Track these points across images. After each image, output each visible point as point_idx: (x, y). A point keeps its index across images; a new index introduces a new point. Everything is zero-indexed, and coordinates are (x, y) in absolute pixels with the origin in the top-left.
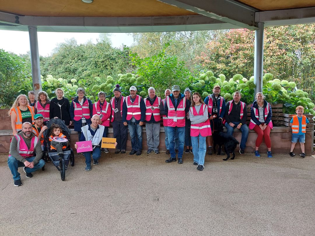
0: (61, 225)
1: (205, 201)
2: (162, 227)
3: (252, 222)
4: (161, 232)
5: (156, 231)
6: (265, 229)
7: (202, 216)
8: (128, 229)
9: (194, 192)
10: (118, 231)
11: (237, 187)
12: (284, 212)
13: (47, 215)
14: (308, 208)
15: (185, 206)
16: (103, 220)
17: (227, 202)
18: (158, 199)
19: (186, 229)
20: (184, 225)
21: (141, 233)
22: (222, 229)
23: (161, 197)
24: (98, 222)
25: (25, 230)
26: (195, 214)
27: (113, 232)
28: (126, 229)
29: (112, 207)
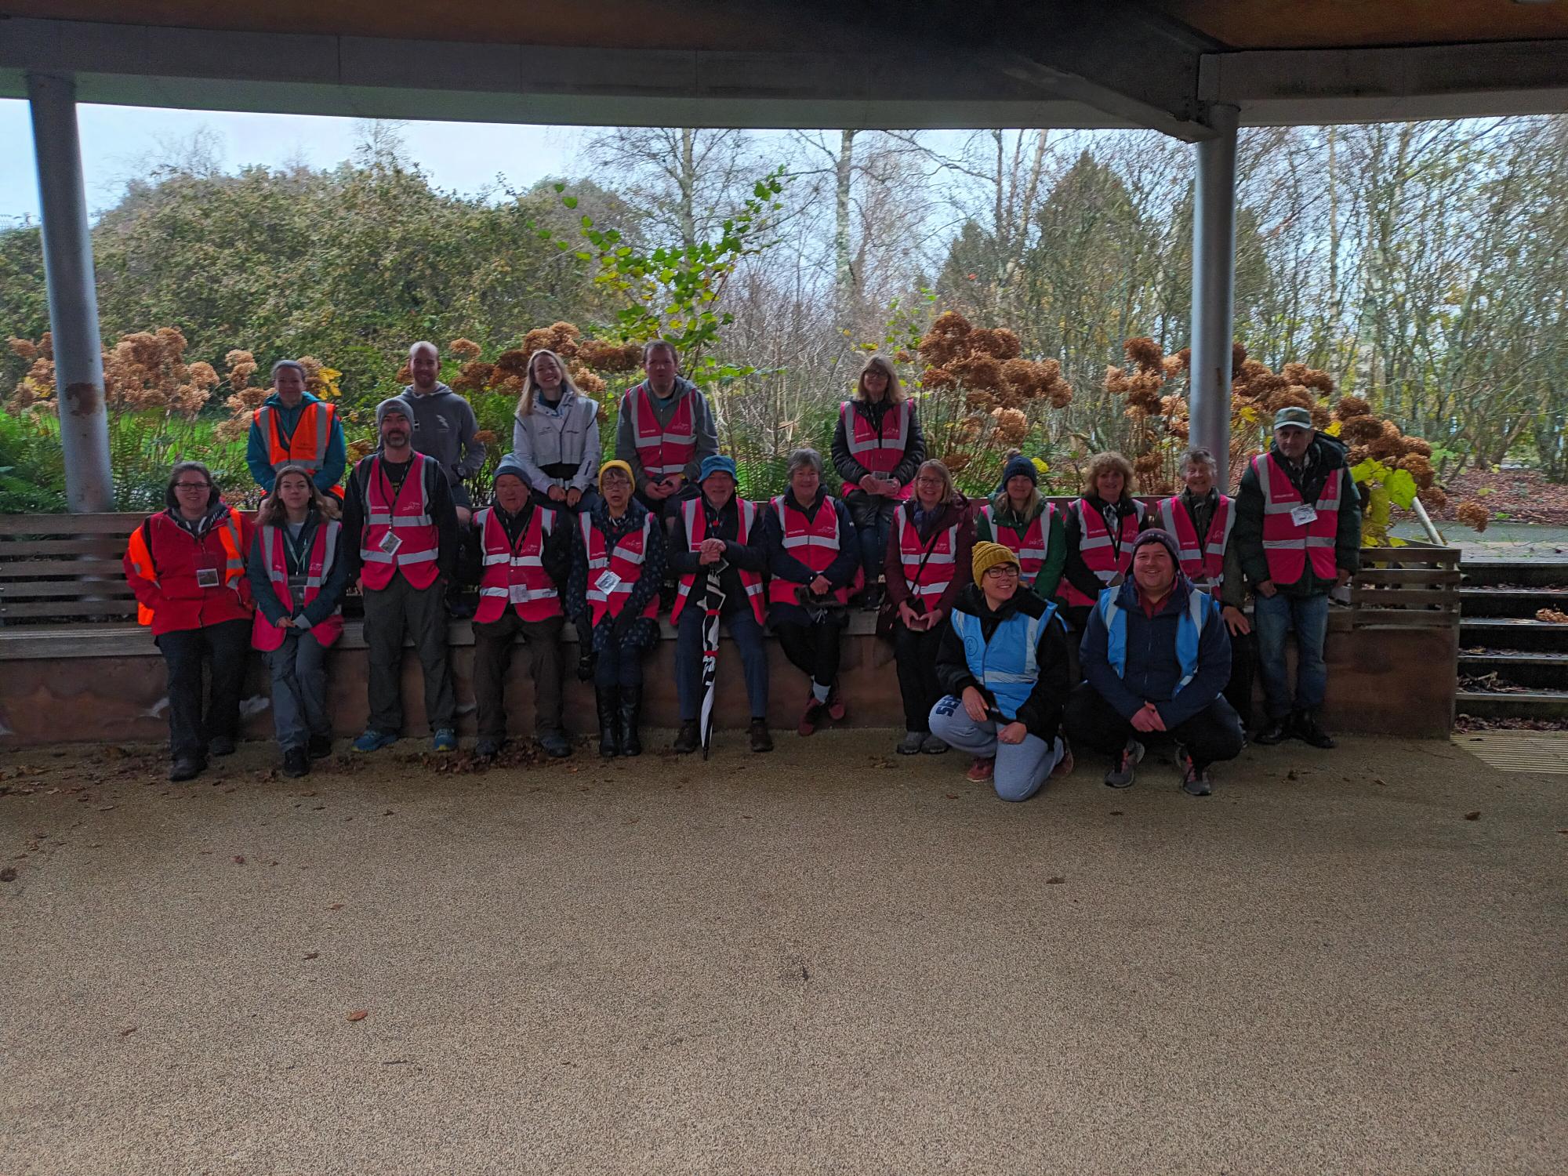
0: (350, 1123)
1: (1031, 971)
2: (861, 1106)
3: (1264, 1059)
4: (861, 1131)
5: (838, 1123)
6: (1332, 1086)
7: (1031, 1041)
8: (699, 1126)
9: (968, 930)
10: (652, 1134)
11: (1161, 898)
12: (1395, 1004)
13: (262, 1075)
14: (1489, 979)
15: (944, 997)
16: (558, 1086)
17: (1130, 971)
18: (805, 972)
19: (976, 1110)
20: (963, 1088)
21: (769, 1138)
22: (1141, 1096)
23: (814, 962)
24: (537, 1096)
25: (168, 1162)
26: (999, 1033)
27: (628, 1142)
28: (689, 1122)
29: (589, 1023)
